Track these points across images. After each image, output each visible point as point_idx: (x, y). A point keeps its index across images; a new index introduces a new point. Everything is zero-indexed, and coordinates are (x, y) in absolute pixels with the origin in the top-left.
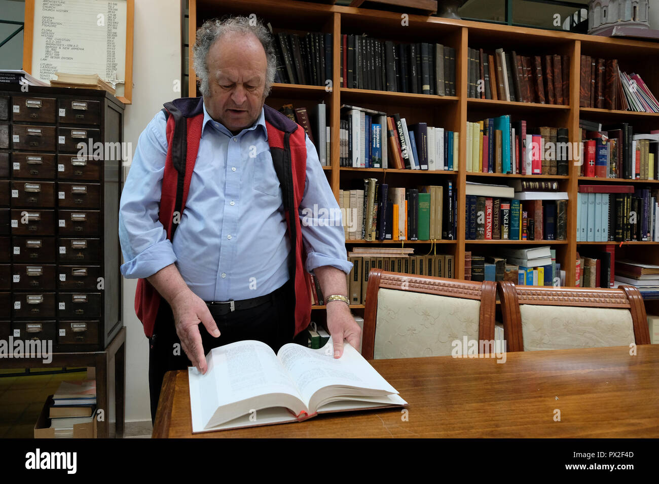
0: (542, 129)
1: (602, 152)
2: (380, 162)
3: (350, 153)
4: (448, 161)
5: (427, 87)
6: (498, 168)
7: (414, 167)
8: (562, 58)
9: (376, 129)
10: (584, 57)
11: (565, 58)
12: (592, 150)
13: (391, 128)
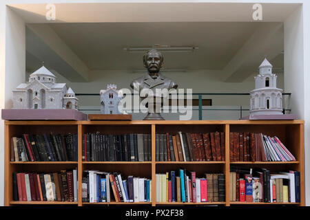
0: (207, 175)
1: (249, 187)
2: (106, 199)
3: (88, 195)
4: (146, 196)
5: (133, 158)
6: (179, 199)
7: (126, 201)
8: (220, 134)
9: (103, 182)
10: (232, 133)
11: (222, 134)
12: (242, 186)
13: (112, 181)
